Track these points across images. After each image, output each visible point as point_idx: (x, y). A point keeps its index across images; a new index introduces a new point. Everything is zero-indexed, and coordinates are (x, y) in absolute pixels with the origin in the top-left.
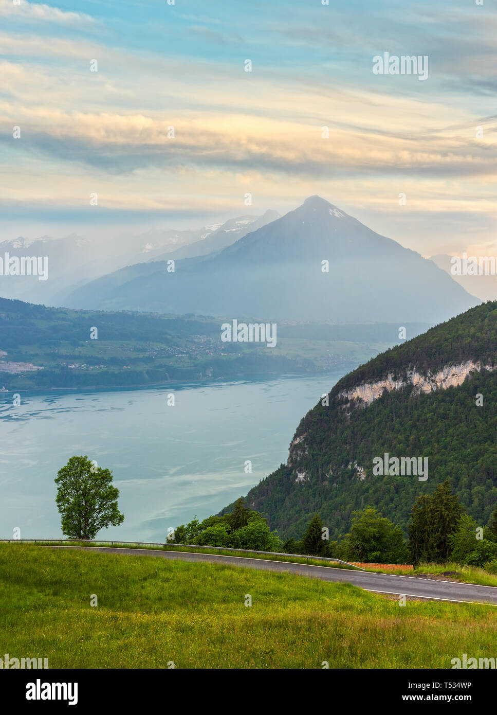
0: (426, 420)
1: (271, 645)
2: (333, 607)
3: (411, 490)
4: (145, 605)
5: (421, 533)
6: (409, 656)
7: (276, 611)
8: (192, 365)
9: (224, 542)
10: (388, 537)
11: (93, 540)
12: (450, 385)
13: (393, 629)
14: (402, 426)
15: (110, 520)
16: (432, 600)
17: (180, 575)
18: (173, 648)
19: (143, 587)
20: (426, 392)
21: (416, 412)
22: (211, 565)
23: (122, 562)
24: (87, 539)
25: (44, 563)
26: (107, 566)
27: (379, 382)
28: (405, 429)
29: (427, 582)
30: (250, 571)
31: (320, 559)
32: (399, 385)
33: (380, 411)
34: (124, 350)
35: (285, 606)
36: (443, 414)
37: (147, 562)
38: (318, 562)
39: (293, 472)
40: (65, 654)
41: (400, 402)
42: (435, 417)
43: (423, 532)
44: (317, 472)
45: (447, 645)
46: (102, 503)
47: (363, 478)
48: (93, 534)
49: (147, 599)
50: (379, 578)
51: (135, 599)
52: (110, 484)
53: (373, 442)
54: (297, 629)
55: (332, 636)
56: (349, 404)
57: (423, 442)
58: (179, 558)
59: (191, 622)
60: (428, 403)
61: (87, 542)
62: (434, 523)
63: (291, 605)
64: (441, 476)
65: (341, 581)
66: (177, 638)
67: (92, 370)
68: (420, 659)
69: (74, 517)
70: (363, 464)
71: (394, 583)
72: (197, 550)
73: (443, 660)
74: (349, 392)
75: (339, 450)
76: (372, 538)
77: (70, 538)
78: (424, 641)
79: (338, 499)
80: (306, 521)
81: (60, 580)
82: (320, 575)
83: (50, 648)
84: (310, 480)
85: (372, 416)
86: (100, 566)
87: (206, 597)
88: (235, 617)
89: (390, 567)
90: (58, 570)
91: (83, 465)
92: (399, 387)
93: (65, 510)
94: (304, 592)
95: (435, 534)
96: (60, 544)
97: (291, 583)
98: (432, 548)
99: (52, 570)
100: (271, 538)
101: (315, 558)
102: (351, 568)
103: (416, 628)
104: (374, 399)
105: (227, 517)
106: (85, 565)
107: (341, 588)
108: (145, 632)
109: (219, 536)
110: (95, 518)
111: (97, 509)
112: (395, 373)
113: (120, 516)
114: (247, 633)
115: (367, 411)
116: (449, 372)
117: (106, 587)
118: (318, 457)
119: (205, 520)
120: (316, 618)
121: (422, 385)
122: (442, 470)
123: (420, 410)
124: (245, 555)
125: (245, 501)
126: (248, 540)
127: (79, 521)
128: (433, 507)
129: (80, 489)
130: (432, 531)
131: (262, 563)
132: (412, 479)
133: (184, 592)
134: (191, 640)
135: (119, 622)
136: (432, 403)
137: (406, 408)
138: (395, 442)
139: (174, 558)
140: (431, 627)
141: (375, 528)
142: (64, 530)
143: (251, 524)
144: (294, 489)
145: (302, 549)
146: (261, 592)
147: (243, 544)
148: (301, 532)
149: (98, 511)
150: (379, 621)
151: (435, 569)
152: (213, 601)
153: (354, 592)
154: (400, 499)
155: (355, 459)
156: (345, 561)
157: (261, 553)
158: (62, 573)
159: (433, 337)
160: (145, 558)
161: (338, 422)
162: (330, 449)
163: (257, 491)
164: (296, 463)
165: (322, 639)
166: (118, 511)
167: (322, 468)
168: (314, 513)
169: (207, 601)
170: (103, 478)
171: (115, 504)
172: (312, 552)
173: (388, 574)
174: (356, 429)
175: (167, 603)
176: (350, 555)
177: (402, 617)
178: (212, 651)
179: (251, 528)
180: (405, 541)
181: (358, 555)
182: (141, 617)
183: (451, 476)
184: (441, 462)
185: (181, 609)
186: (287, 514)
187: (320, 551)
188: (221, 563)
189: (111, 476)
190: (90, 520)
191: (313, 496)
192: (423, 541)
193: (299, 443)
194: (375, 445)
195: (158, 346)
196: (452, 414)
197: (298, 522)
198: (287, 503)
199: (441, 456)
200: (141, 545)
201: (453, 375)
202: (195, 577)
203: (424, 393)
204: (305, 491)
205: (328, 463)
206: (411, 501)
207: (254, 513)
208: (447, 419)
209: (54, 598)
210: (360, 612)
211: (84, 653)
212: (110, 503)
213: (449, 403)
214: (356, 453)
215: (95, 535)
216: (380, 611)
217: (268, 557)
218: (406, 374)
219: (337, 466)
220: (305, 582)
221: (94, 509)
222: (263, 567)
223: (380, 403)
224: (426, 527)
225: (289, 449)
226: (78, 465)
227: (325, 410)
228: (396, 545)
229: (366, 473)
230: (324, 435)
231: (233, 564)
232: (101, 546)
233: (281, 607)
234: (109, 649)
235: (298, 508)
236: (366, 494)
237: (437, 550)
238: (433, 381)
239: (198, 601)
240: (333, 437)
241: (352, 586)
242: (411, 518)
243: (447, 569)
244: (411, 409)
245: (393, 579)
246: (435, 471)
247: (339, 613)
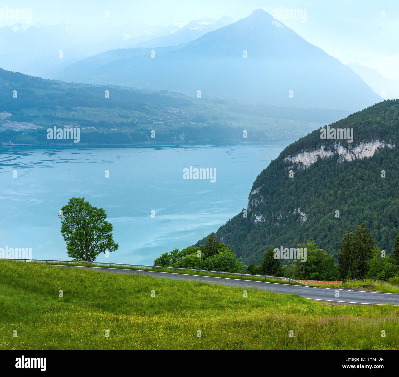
0: (349, 180)
1: (240, 338)
2: (285, 311)
3: (340, 229)
4: (140, 310)
5: (347, 259)
6: (340, 341)
7: (243, 315)
8: (168, 130)
9: (200, 266)
10: (324, 262)
11: (94, 261)
12: (364, 156)
13: (329, 324)
14: (332, 184)
15: (107, 247)
16: (355, 304)
17: (166, 289)
18: (164, 341)
19: (137, 298)
20: (348, 160)
21: (341, 175)
22: (191, 282)
23: (119, 279)
24: (89, 261)
25: (55, 278)
26: (107, 282)
27: (315, 151)
28: (334, 186)
29: (352, 292)
30: (222, 287)
31: (274, 278)
32: (328, 154)
33: (316, 172)
34: (111, 116)
35: (250, 311)
36: (360, 176)
37: (139, 279)
38: (273, 280)
39: (253, 215)
40: (78, 344)
41: (330, 167)
42: (355, 178)
43: (348, 259)
44: (271, 216)
45: (365, 332)
46: (99, 234)
47: (305, 221)
48: (94, 258)
49: (142, 306)
50: (318, 290)
51: (132, 306)
52: (105, 220)
53: (311, 195)
54: (259, 327)
55: (285, 331)
56: (293, 166)
57: (347, 196)
58: (165, 277)
59: (178, 323)
60: (350, 168)
61: (89, 263)
62: (356, 253)
63: (254, 310)
64: (360, 220)
65: (290, 293)
66: (167, 334)
67: (85, 130)
68: (347, 343)
69: (77, 244)
70: (305, 210)
71: (328, 293)
72: (179, 272)
73: (362, 342)
74: (292, 157)
75: (287, 200)
76: (312, 263)
77: (74, 260)
78: (350, 331)
79: (287, 235)
80: (263, 251)
81: (70, 291)
82: (275, 289)
83: (66, 340)
84: (266, 221)
85: (310, 175)
86: (101, 281)
87: (188, 305)
88: (212, 319)
89: (326, 283)
90: (67, 283)
91: (81, 205)
92: (329, 156)
93: (69, 239)
94: (263, 301)
95: (357, 260)
96: (67, 264)
97: (254, 295)
98: (354, 269)
99: (62, 283)
100: (237, 263)
101: (271, 278)
102: (298, 284)
103: (344, 323)
104: (311, 163)
105: (201, 247)
106: (89, 280)
107: (291, 298)
108: (142, 330)
109: (196, 261)
110: (94, 246)
111: (96, 239)
112: (325, 145)
113: (115, 245)
114: (221, 330)
115: (307, 172)
116: (363, 147)
117: (108, 297)
118: (271, 204)
119: (184, 249)
120: (273, 319)
121: (345, 155)
122: (360, 216)
123: (344, 173)
124: (217, 275)
125: (216, 236)
126: (219, 265)
127: (82, 247)
128: (355, 241)
129: (80, 223)
130: (355, 258)
131: (231, 281)
132: (340, 221)
133: (171, 301)
134: (178, 335)
135: (120, 322)
136: (352, 169)
137: (335, 171)
138: (327, 195)
139: (161, 277)
140: (354, 322)
141: (314, 256)
142: (69, 254)
143: (222, 253)
144: (254, 227)
145: (261, 271)
146: (231, 301)
147: (215, 267)
148: (260, 259)
149: (96, 240)
150: (319, 320)
151: (357, 284)
152: (194, 308)
153: (300, 300)
154: (332, 236)
155: (299, 207)
156: (293, 279)
157: (230, 274)
158: (70, 285)
159: (352, 122)
160: (137, 276)
161: (285, 179)
162: (280, 199)
163: (225, 228)
164: (254, 208)
165: (278, 333)
166: (113, 241)
167: (274, 213)
168: (269, 245)
169: (189, 308)
170: (99, 215)
171: (111, 235)
172: (269, 273)
173: (324, 288)
174: (298, 184)
175: (158, 309)
176: (297, 274)
177: (335, 316)
178: (195, 342)
179: (221, 256)
180: (336, 265)
181: (303, 275)
182: (137, 319)
183: (367, 220)
184: (360, 210)
185: (169, 313)
186: (249, 246)
187: (274, 272)
188: (198, 281)
189: (105, 213)
190: (90, 247)
191: (268, 233)
192: (348, 265)
193: (256, 194)
194: (313, 197)
195: (139, 114)
196: (366, 177)
197: (258, 252)
198: (249, 238)
199: (360, 206)
200: (133, 266)
201: (366, 149)
202: (179, 291)
203: (347, 161)
204: (262, 229)
205: (279, 210)
206: (340, 237)
207: (223, 245)
208: (363, 180)
209: (66, 304)
210: (306, 314)
211: (94, 344)
212: (106, 235)
213: (364, 168)
214: (299, 202)
215: (95, 258)
216: (319, 313)
217: (235, 277)
218: (334, 147)
219: (286, 212)
220: (264, 294)
221: (93, 238)
222: (232, 284)
223: (316, 166)
224: (350, 255)
225: (249, 198)
226: (77, 205)
227: (275, 170)
228: (330, 268)
229: (307, 217)
230: (275, 188)
231: (209, 282)
232: (101, 267)
233: (247, 312)
234: (113, 341)
235: (257, 242)
236: (307, 232)
237: (358, 271)
238: (353, 153)
239: (182, 308)
240: (282, 190)
241: (299, 297)
242: (340, 249)
243: (365, 284)
244: (338, 172)
245: (328, 291)
246: (356, 217)
247: (289, 315)
